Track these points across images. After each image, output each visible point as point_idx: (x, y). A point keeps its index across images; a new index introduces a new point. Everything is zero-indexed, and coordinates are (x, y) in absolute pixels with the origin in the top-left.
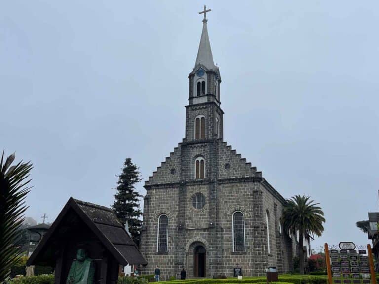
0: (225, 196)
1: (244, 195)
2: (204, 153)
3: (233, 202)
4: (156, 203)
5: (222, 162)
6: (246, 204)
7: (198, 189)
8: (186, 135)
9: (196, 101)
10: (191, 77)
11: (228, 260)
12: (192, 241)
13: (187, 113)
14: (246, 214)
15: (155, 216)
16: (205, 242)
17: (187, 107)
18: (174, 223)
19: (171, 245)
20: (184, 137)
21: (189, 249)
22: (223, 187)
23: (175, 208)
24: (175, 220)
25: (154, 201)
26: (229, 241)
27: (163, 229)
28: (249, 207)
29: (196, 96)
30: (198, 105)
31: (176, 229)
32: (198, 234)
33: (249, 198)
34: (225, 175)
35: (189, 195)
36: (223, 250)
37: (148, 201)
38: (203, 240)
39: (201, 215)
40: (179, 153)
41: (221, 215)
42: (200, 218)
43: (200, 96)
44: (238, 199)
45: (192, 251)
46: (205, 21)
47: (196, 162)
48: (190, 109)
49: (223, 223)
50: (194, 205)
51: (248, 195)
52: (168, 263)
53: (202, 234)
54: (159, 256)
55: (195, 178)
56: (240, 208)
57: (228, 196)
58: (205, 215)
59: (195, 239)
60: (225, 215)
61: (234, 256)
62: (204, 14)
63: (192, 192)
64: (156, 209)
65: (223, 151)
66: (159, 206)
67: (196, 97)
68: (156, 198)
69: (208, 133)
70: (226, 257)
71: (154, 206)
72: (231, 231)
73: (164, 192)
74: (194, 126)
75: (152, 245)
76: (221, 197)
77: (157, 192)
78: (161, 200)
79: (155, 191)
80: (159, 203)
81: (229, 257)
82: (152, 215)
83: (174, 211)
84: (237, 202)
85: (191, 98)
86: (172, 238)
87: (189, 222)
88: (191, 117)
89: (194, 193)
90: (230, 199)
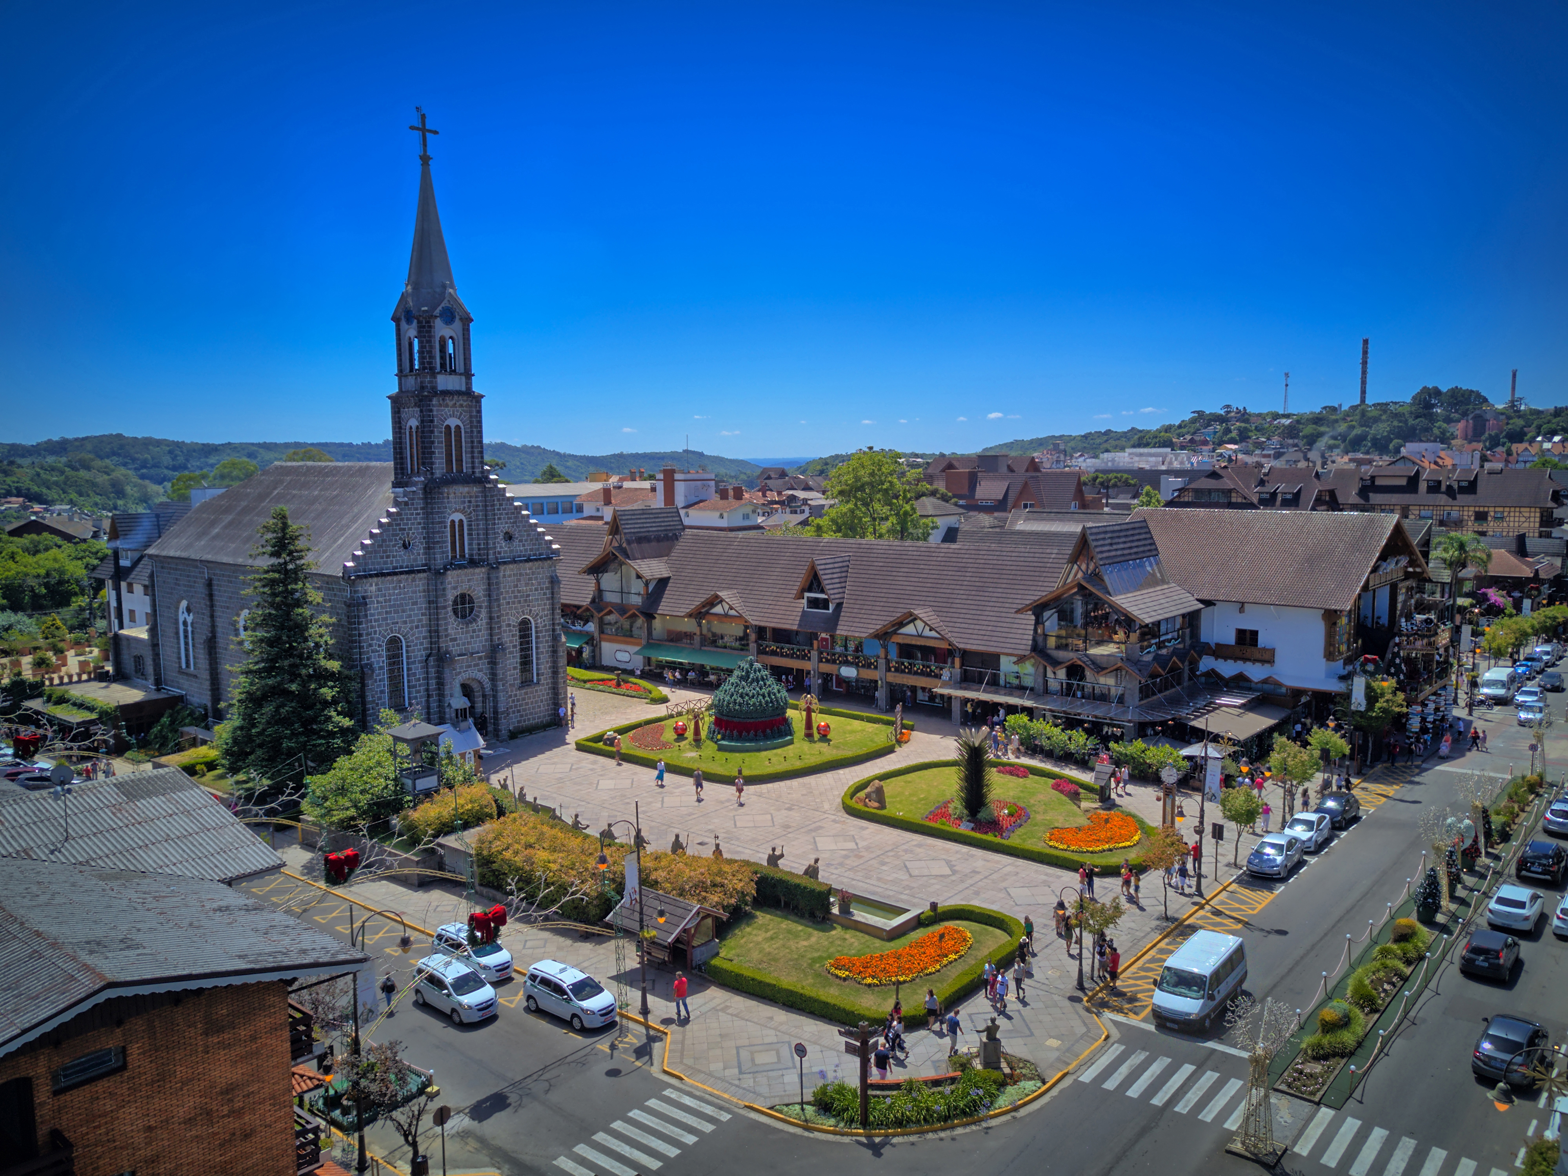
1: (536, 590)
3: (519, 602)
4: (379, 614)
5: (500, 528)
6: (539, 605)
7: (466, 582)
12: (459, 679)
14: (539, 620)
15: (378, 639)
16: (483, 677)
18: (419, 650)
19: (417, 691)
22: (506, 571)
23: (420, 620)
24: (422, 644)
25: (373, 610)
26: (515, 668)
27: (395, 663)
28: (543, 610)
29: (440, 369)
33: (544, 594)
34: (507, 552)
37: (361, 610)
38: (479, 675)
39: (474, 631)
40: (419, 504)
41: (503, 626)
42: (472, 637)
43: (450, 374)
44: (528, 596)
47: (449, 523)
49: (504, 639)
50: (456, 615)
51: (542, 588)
55: (450, 557)
56: (530, 611)
57: (512, 592)
58: (480, 630)
59: (465, 676)
60: (509, 625)
61: (523, 691)
63: (456, 588)
64: (379, 626)
65: (501, 505)
66: (386, 619)
67: (441, 373)
68: (378, 602)
69: (473, 462)
70: (511, 697)
71: (376, 620)
72: (517, 651)
73: (395, 588)
74: (442, 442)
75: (379, 697)
76: (503, 593)
77: (379, 590)
78: (390, 606)
79: (374, 587)
80: (387, 613)
81: (515, 695)
82: (372, 640)
83: (417, 627)
84: (526, 601)
86: (419, 680)
87: (454, 646)
88: (437, 421)
89: (459, 589)
90: (515, 597)
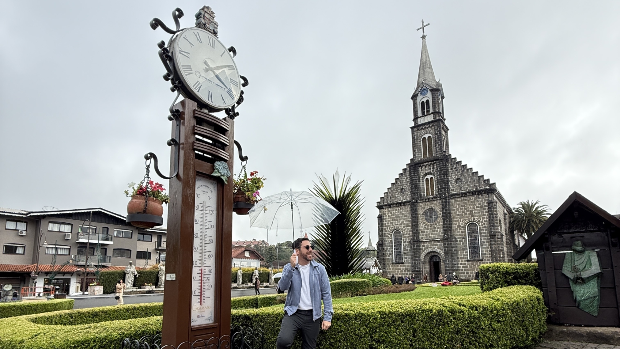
0: (457, 209)
1: (478, 207)
2: (433, 171)
3: (466, 214)
4: (389, 221)
5: (453, 177)
6: (480, 216)
7: (429, 206)
8: (414, 155)
9: (421, 121)
10: (414, 97)
11: (463, 267)
12: (426, 251)
13: (413, 133)
14: (481, 224)
15: (389, 231)
16: (440, 251)
17: (412, 128)
18: (408, 237)
19: (406, 255)
20: (412, 158)
21: (424, 258)
22: (455, 201)
23: (408, 224)
24: (409, 234)
25: (386, 219)
26: (464, 250)
27: (398, 242)
28: (483, 218)
29: (421, 115)
30: (423, 124)
31: (410, 242)
32: (433, 245)
33: (484, 209)
34: (457, 189)
35: (421, 211)
36: (458, 258)
37: (382, 219)
38: (438, 250)
39: (435, 228)
40: (408, 173)
41: (455, 227)
42: (434, 231)
43: (425, 116)
44: (472, 211)
45: (427, 260)
46: (424, 37)
47: (425, 180)
48: (415, 129)
49: (456, 233)
50: (427, 220)
51: (482, 207)
52: (405, 271)
53: (437, 245)
54: (396, 265)
55: (426, 195)
56: (474, 219)
57: (461, 209)
58: (439, 228)
59: (430, 250)
61: (470, 262)
62: (422, 29)
63: (424, 208)
64: (389, 226)
66: (392, 223)
67: (421, 117)
68: (389, 216)
69: (436, 150)
70: (461, 264)
71: (388, 224)
72: (466, 241)
73: (396, 210)
74: (421, 145)
75: (389, 256)
76: (454, 210)
77: (389, 211)
79: (387, 210)
80: (392, 220)
81: (465, 264)
82: (386, 231)
83: (407, 226)
84: (470, 214)
85: (416, 119)
86: (407, 250)
87: (423, 235)
88: (417, 137)
89: (426, 209)
90: (463, 212)
